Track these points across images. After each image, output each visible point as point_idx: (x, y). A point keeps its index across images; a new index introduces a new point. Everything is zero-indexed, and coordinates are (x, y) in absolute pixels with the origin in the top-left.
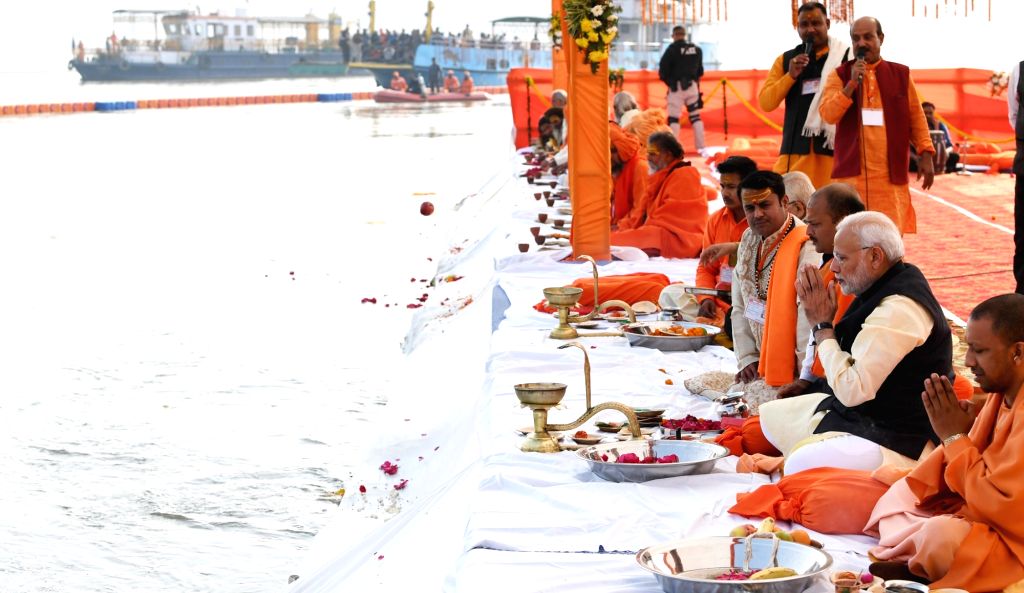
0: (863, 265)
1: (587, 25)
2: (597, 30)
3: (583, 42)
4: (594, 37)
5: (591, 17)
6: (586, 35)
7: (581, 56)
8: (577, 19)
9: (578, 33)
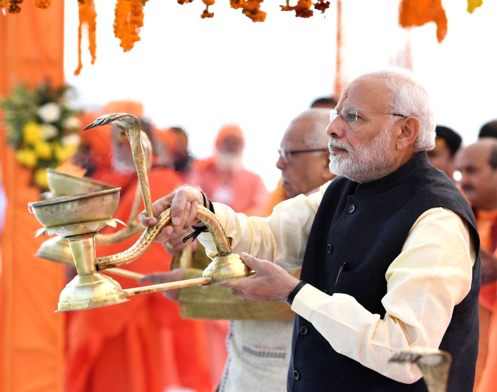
0: (385, 139)
1: (35, 133)
2: (51, 140)
3: (28, 158)
4: (44, 150)
5: (40, 121)
6: (31, 147)
7: (24, 176)
8: (19, 123)
9: (21, 144)
